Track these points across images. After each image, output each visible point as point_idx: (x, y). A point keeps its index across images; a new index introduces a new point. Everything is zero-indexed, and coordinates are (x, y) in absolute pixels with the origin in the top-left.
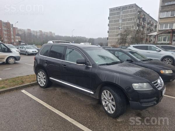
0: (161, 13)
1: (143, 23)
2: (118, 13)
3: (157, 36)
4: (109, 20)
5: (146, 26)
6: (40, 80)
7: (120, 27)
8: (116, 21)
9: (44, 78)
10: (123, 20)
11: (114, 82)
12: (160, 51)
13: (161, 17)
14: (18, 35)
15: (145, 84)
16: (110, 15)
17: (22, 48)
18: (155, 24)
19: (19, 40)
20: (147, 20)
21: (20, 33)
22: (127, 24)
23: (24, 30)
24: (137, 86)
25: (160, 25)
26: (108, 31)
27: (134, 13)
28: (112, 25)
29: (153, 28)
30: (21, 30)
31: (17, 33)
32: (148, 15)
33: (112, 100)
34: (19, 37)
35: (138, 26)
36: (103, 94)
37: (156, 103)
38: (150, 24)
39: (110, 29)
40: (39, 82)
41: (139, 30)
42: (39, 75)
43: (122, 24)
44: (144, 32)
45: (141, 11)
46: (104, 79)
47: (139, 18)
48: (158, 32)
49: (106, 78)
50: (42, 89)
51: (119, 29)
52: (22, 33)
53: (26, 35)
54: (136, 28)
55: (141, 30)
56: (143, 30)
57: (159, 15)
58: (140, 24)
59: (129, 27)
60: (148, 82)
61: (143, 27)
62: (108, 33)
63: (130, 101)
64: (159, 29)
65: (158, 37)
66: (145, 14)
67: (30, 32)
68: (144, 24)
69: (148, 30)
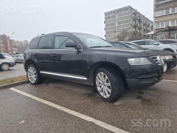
0: (156, 12)
1: (139, 24)
2: (114, 17)
3: (154, 35)
4: (105, 24)
5: (143, 27)
6: (31, 76)
7: (117, 30)
8: (111, 25)
9: (35, 74)
10: (119, 23)
11: (108, 61)
12: (158, 44)
13: (156, 16)
14: (15, 47)
15: (142, 59)
16: (106, 18)
17: (18, 57)
18: (151, 25)
19: (17, 52)
20: (143, 21)
21: (17, 45)
22: (123, 26)
23: (21, 41)
24: (133, 61)
25: (156, 24)
26: (105, 35)
27: (129, 15)
28: (109, 29)
29: (149, 28)
30: (17, 42)
31: (14, 45)
32: (143, 16)
33: (107, 82)
34: (16, 49)
35: (134, 28)
36: (97, 78)
37: (157, 80)
38: (146, 26)
39: (106, 33)
40: (29, 79)
41: (136, 31)
42: (29, 72)
43: (119, 27)
44: (141, 34)
45: (136, 13)
46: (97, 59)
47: (135, 20)
48: (155, 31)
49: (98, 58)
50: (34, 85)
51: (116, 32)
52: (20, 44)
53: (24, 47)
54: (133, 30)
55: (138, 32)
56: (140, 31)
57: (155, 14)
58: (136, 25)
59: (126, 30)
60: (146, 57)
61: (140, 29)
62: (105, 37)
63: (127, 78)
64: (156, 28)
65: (156, 36)
66: (140, 15)
67: (27, 43)
68: (140, 26)
69: (144, 31)
